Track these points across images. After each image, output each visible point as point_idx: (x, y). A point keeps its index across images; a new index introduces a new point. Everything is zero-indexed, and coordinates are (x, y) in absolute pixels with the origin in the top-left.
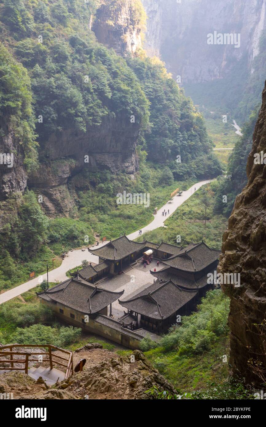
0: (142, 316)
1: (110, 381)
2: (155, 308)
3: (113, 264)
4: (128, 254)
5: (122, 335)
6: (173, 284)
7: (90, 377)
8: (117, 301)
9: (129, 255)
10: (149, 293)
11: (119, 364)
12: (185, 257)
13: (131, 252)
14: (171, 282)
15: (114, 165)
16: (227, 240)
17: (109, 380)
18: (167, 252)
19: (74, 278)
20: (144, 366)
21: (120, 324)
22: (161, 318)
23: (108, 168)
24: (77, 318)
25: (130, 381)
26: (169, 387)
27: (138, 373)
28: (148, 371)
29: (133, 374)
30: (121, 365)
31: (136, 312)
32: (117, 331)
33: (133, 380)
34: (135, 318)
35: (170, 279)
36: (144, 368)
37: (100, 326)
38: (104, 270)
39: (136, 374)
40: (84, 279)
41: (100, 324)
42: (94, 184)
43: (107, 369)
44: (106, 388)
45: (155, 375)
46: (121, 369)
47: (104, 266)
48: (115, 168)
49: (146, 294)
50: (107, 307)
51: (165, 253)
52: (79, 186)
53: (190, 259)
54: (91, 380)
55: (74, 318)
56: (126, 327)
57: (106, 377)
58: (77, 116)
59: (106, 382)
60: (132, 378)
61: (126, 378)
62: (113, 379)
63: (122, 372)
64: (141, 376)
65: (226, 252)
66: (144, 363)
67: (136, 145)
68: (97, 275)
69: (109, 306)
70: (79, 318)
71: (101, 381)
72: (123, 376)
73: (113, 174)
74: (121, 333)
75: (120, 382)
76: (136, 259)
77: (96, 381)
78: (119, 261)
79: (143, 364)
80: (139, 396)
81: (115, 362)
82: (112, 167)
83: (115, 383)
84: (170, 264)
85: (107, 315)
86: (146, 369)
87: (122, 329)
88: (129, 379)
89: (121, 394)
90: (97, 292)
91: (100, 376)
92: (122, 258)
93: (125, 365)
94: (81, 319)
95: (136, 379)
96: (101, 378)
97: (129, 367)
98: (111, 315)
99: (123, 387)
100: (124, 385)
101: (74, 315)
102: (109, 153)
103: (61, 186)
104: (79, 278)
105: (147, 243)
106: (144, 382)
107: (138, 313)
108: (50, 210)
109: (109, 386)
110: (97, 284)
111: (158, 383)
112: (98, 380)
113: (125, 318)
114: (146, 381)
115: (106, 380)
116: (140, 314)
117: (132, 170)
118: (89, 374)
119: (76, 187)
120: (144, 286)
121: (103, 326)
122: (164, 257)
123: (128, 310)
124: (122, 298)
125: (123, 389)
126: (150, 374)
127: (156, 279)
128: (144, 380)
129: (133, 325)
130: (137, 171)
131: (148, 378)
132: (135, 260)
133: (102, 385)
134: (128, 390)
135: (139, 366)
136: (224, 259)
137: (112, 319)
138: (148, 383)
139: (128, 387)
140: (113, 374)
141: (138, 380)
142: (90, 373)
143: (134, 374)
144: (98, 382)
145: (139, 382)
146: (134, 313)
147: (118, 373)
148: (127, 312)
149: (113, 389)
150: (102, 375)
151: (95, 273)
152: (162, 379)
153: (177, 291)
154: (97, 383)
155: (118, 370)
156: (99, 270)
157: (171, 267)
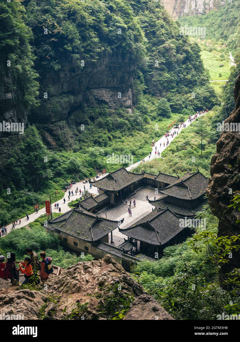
0: (142, 242)
1: (81, 282)
2: (154, 234)
3: (113, 195)
4: (127, 184)
5: (122, 260)
6: (170, 211)
7: (63, 280)
8: (117, 229)
9: (128, 186)
10: (147, 221)
11: (90, 268)
12: (181, 185)
13: (129, 183)
14: (168, 210)
15: (111, 99)
16: (215, 164)
17: (79, 281)
18: (165, 182)
19: (76, 209)
20: (114, 268)
21: (121, 250)
22: (159, 244)
23: (106, 103)
24: (80, 245)
25: (99, 281)
26: (138, 287)
27: (107, 274)
28: (118, 273)
29: (102, 275)
30: (92, 268)
31: (135, 239)
32: (118, 256)
33: (102, 280)
34: (135, 245)
35: (168, 207)
36: (114, 271)
37: (101, 253)
38: (104, 200)
39: (105, 275)
40: (86, 209)
41: (102, 251)
42: (92, 119)
43: (79, 273)
44: (76, 289)
45: (124, 276)
46: (91, 272)
47: (104, 197)
48: (112, 103)
49: (144, 222)
50: (108, 235)
51: (163, 183)
52: (78, 121)
53: (187, 188)
54: (64, 283)
55: (77, 246)
56: (127, 253)
57: (77, 279)
58: (73, 52)
59: (76, 283)
60: (101, 279)
61: (96, 280)
62: (84, 281)
63: (92, 274)
64: (110, 277)
65: (214, 175)
66: (115, 267)
67: (132, 79)
68: (98, 205)
69: (110, 234)
70: (81, 246)
71: (73, 283)
72: (93, 277)
73: (111, 109)
74: (121, 259)
75: (90, 283)
76: (136, 190)
77: (68, 283)
78: (119, 192)
79: (113, 266)
80: (106, 294)
81: (87, 265)
82: (110, 101)
83: (86, 283)
84: (167, 193)
85: (108, 242)
86: (116, 272)
87: (122, 255)
88: (98, 279)
89: (90, 293)
90: (99, 221)
91: (72, 279)
92: (121, 188)
93: (95, 268)
94: (84, 247)
95: (105, 280)
96: (73, 280)
97: (100, 270)
98: (112, 242)
99: (93, 287)
100: (93, 285)
101: (77, 243)
102: (106, 88)
103: (62, 122)
104: (80, 209)
105: (145, 174)
106: (112, 282)
107: (137, 240)
108: (51, 145)
109: (80, 287)
110: (99, 213)
111: (126, 283)
112: (70, 282)
113: (125, 245)
114: (114, 281)
115: (77, 282)
116: (139, 240)
117: (130, 104)
118: (63, 278)
119: (75, 122)
120: (143, 215)
121: (104, 252)
122: (162, 186)
123: (128, 237)
124: (122, 226)
125: (92, 288)
126: (119, 276)
127: (154, 207)
128: (112, 280)
129: (133, 251)
130: (134, 105)
131: (116, 279)
132: (134, 190)
133: (73, 286)
134: (97, 289)
135: (109, 269)
136: (212, 182)
137: (113, 246)
138: (115, 282)
139: (97, 287)
140: (83, 276)
141: (107, 280)
142: (63, 276)
143: (104, 275)
144: (69, 283)
145: (107, 282)
146: (134, 240)
147: (88, 275)
148: (127, 239)
149: (83, 289)
150: (74, 278)
151: (96, 204)
152: (131, 280)
153: (174, 218)
154: (68, 285)
155: (89, 272)
156: (100, 200)
157: (168, 196)
